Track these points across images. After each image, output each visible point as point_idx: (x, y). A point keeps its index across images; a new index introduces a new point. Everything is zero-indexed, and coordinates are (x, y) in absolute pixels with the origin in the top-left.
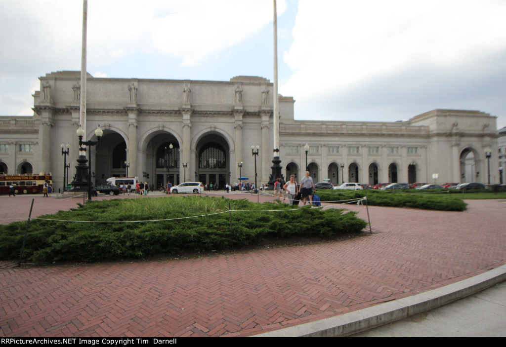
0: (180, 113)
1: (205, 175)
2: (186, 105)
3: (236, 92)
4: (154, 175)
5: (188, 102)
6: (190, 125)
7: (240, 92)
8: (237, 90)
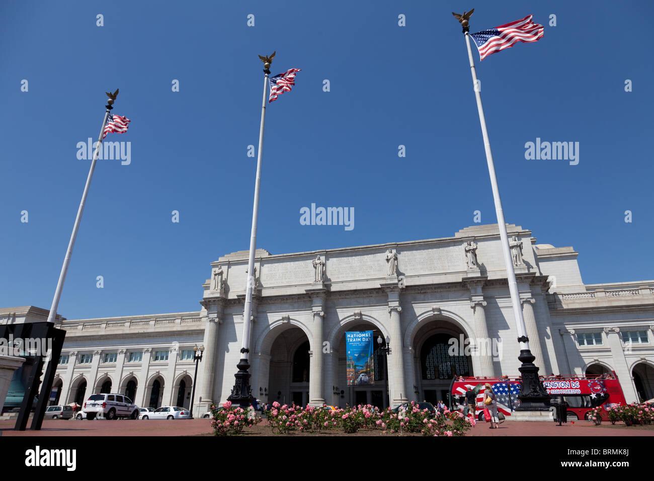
0: (383, 292)
1: (435, 391)
2: (391, 279)
3: (467, 251)
4: (351, 392)
5: (393, 274)
6: (400, 309)
7: (474, 251)
8: (467, 249)
